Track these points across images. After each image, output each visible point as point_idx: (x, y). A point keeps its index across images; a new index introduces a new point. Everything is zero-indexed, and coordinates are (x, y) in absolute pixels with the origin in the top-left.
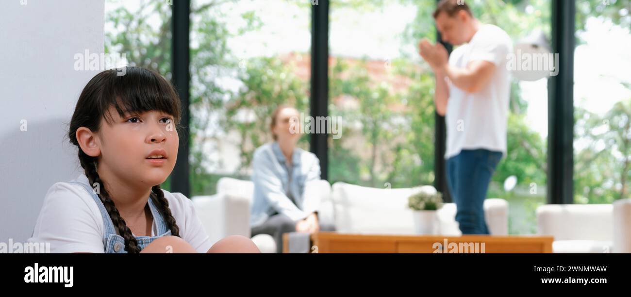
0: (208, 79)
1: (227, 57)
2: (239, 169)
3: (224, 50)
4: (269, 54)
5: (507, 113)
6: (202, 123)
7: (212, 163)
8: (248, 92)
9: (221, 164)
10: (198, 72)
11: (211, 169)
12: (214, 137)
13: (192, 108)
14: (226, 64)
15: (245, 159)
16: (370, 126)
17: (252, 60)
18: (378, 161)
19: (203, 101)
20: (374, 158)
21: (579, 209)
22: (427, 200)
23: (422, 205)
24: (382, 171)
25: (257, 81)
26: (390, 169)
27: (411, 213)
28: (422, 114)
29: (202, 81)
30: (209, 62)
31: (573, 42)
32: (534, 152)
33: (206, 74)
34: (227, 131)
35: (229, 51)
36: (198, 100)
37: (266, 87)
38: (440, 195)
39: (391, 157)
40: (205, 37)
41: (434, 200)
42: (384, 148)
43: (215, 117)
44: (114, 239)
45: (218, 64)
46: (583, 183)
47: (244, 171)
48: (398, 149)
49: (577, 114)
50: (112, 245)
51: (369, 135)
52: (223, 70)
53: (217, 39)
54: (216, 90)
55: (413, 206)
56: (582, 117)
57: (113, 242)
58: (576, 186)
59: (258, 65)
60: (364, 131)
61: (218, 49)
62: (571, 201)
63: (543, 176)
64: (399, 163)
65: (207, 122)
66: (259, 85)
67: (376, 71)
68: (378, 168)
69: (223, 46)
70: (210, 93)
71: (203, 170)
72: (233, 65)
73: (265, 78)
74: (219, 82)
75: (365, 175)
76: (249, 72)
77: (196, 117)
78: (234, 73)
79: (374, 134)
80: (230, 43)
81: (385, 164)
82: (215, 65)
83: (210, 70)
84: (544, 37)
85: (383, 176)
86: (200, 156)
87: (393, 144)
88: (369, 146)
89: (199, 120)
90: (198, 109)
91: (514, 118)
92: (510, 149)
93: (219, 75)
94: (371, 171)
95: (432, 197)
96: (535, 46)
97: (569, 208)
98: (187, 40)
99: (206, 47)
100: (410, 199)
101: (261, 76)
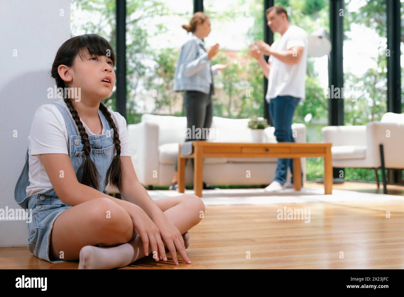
0: (137, 61)
1: (148, 48)
2: (155, 110)
3: (146, 44)
4: (171, 47)
5: (306, 77)
6: (134, 85)
7: (140, 107)
8: (160, 67)
9: (145, 108)
10: (131, 57)
11: (139, 110)
12: (141, 93)
13: (128, 77)
14: (147, 53)
15: (158, 105)
16: (228, 86)
17: (162, 50)
18: (233, 104)
19: (135, 73)
20: (230, 103)
21: (347, 128)
22: (259, 123)
23: (256, 126)
24: (234, 111)
25: (164, 61)
26: (240, 109)
27: (249, 130)
28: (257, 78)
29: (133, 62)
30: (138, 51)
31: (342, 38)
32: (321, 99)
33: (136, 58)
34: (148, 89)
35: (148, 45)
36: (131, 73)
37: (169, 64)
38: (266, 120)
39: (240, 103)
40: (135, 37)
41: (263, 123)
42: (236, 98)
43: (141, 82)
44: (74, 138)
45: (142, 52)
46: (349, 116)
47: (157, 112)
48: (244, 98)
49: (345, 77)
50: (73, 141)
51: (227, 90)
52: (145, 56)
53: (142, 38)
54: (142, 66)
55: (251, 127)
56: (348, 78)
57: (73, 140)
58: (345, 117)
59: (165, 52)
60: (225, 88)
61: (143, 44)
62: (342, 124)
63: (326, 112)
64: (244, 106)
65: (137, 85)
66: (165, 64)
67: (232, 56)
68: (232, 109)
69: (145, 42)
70: (138, 68)
71: (135, 111)
72: (151, 53)
73: (169, 60)
74: (143, 62)
75: (225, 113)
76: (160, 56)
77: (131, 82)
78: (152, 57)
79: (230, 90)
80: (149, 40)
81: (236, 107)
82: (141, 53)
83: (138, 56)
84: (325, 32)
85: (235, 114)
86: (133, 104)
87: (241, 95)
88: (227, 97)
89: (132, 83)
90: (132, 77)
91: (310, 80)
92: (308, 98)
93: (143, 58)
94: (229, 111)
95: (262, 121)
96: (320, 37)
97: (341, 128)
98: (124, 40)
99: (136, 43)
100: (249, 123)
101: (167, 58)
